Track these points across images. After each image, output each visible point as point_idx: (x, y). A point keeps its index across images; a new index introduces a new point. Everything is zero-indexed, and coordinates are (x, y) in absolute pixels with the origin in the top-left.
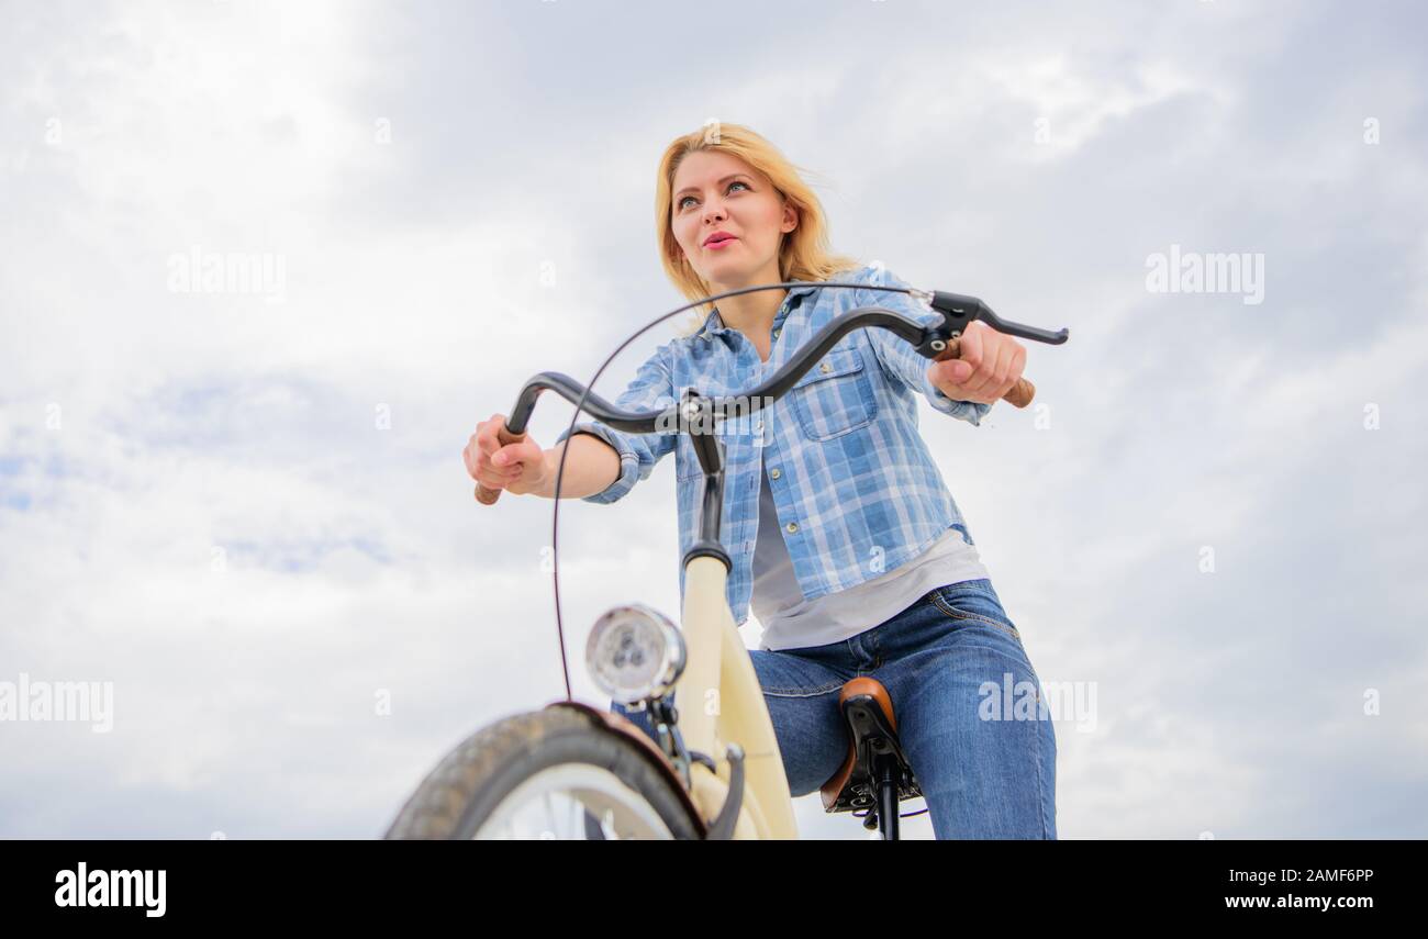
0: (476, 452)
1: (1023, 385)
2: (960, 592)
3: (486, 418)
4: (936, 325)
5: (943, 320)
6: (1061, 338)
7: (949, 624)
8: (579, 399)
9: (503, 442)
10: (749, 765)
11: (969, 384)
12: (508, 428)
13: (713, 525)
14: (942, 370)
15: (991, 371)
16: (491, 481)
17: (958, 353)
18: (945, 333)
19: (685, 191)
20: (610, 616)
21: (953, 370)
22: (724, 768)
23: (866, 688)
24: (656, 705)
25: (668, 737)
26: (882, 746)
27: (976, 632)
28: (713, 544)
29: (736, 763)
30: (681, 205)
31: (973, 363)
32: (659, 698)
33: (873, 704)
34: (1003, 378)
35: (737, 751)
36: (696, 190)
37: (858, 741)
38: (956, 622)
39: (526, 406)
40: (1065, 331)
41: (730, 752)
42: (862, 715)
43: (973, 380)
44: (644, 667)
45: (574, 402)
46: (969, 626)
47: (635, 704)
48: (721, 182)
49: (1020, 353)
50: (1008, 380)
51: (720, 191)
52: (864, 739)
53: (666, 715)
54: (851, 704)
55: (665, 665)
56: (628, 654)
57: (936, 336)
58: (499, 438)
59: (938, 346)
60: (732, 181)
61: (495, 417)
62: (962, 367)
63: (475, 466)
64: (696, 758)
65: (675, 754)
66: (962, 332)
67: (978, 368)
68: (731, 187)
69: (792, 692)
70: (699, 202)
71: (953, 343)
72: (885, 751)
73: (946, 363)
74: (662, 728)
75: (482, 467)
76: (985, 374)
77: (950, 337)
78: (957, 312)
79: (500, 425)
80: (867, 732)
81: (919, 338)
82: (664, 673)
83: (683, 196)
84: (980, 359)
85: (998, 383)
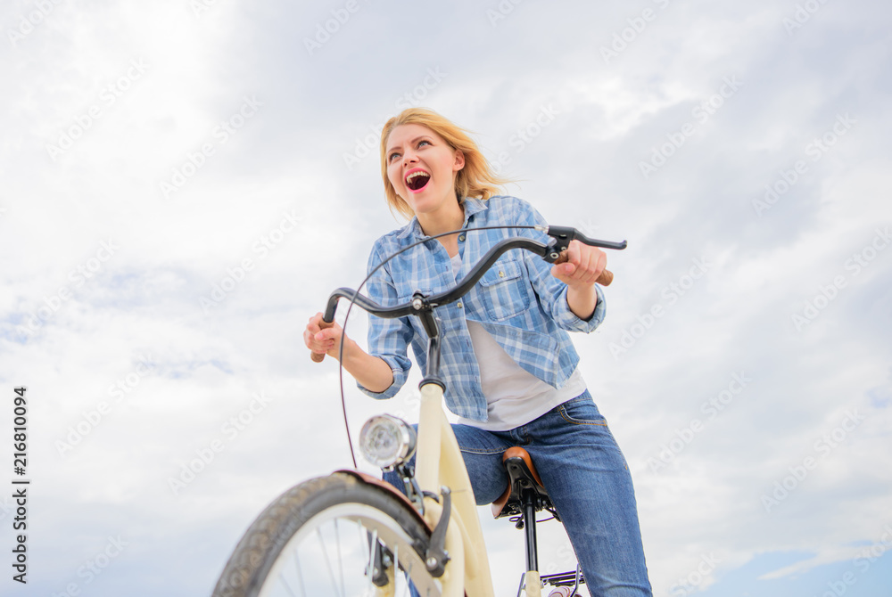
0: (308, 333)
1: (605, 273)
2: (574, 405)
3: (314, 315)
4: (553, 244)
5: (556, 242)
6: (623, 246)
7: (570, 428)
8: (352, 298)
9: (322, 327)
10: (453, 496)
11: (575, 275)
12: (324, 320)
13: (435, 366)
14: (559, 269)
15: (586, 267)
16: (319, 350)
17: (567, 259)
18: (557, 248)
19: (392, 149)
20: (371, 421)
21: (565, 269)
22: (441, 499)
23: (517, 453)
24: (401, 468)
25: (410, 484)
26: (526, 484)
27: (586, 434)
28: (435, 377)
29: (447, 496)
30: (391, 159)
31: (575, 264)
32: (402, 463)
33: (522, 463)
34: (594, 271)
35: (446, 490)
36: (398, 148)
37: (513, 481)
38: (574, 427)
39: (332, 307)
40: (625, 242)
41: (442, 490)
42: (515, 468)
43: (577, 273)
44: (391, 449)
45: (350, 299)
46: (581, 429)
47: (388, 468)
48: (413, 141)
49: (603, 256)
50: (597, 271)
51: (413, 147)
52: (516, 481)
53: (407, 473)
54: (510, 461)
55: (402, 446)
56: (382, 441)
57: (553, 250)
58: (319, 325)
59: (554, 256)
60: (420, 141)
61: (319, 314)
62: (570, 266)
63: (308, 341)
64: (426, 494)
65: (415, 493)
66: (567, 247)
67: (579, 267)
68: (420, 144)
69: (481, 451)
70: (401, 155)
71: (563, 253)
72: (527, 487)
73: (560, 265)
74: (406, 480)
75: (311, 342)
76: (583, 269)
77: (561, 251)
78: (563, 237)
79: (320, 318)
80: (518, 477)
81: (544, 252)
82: (402, 451)
83: (391, 153)
84: (579, 261)
85: (591, 273)
